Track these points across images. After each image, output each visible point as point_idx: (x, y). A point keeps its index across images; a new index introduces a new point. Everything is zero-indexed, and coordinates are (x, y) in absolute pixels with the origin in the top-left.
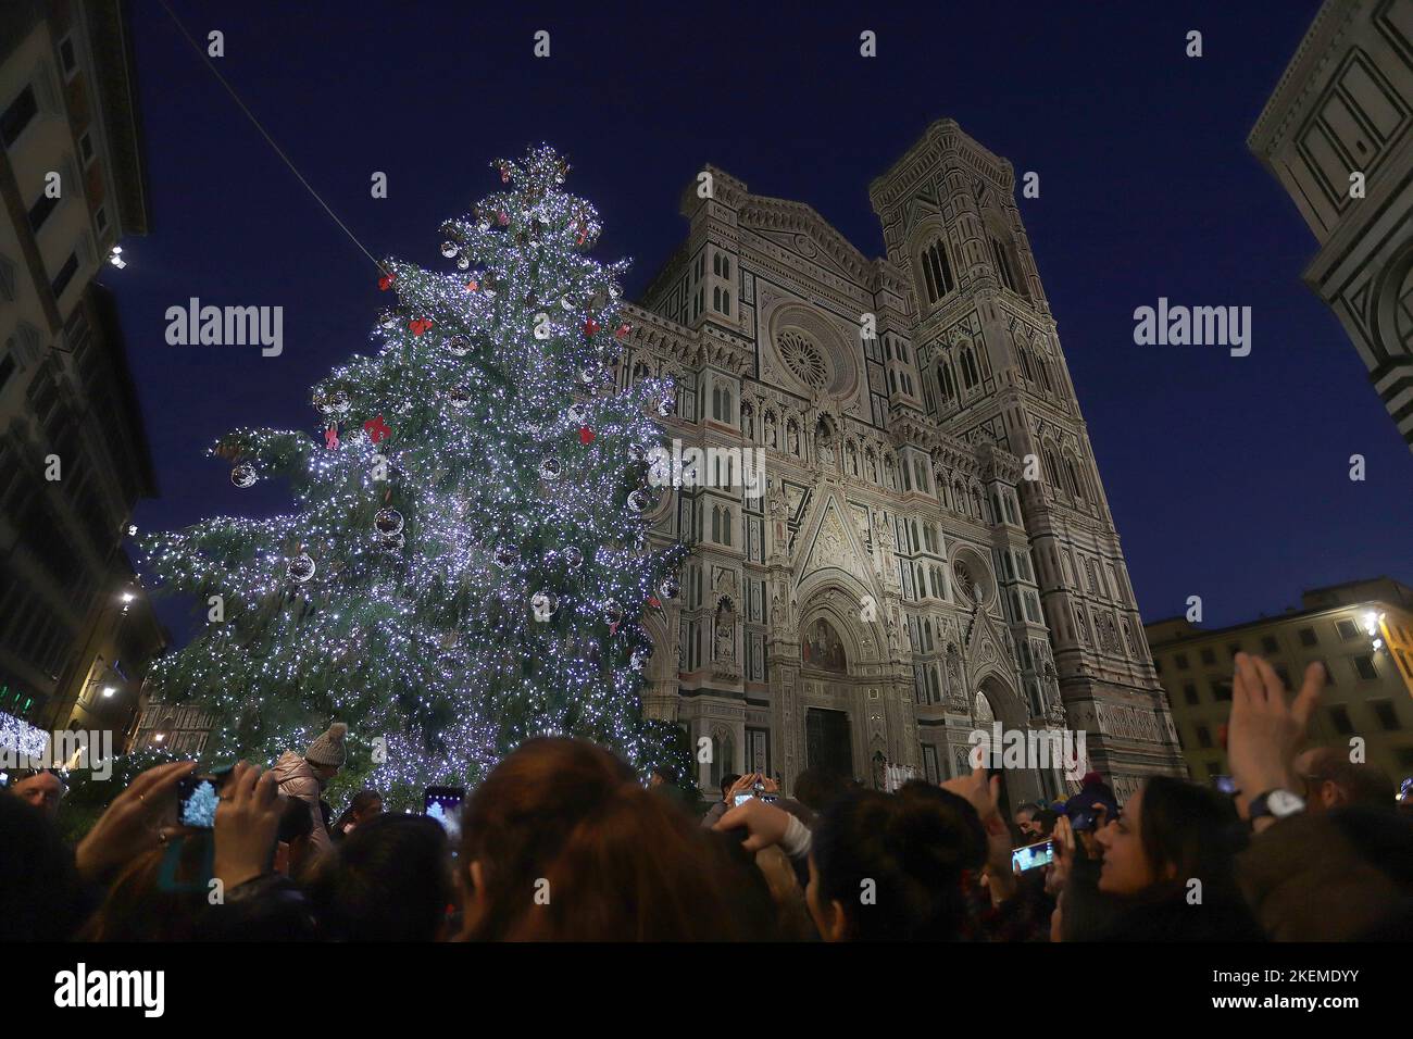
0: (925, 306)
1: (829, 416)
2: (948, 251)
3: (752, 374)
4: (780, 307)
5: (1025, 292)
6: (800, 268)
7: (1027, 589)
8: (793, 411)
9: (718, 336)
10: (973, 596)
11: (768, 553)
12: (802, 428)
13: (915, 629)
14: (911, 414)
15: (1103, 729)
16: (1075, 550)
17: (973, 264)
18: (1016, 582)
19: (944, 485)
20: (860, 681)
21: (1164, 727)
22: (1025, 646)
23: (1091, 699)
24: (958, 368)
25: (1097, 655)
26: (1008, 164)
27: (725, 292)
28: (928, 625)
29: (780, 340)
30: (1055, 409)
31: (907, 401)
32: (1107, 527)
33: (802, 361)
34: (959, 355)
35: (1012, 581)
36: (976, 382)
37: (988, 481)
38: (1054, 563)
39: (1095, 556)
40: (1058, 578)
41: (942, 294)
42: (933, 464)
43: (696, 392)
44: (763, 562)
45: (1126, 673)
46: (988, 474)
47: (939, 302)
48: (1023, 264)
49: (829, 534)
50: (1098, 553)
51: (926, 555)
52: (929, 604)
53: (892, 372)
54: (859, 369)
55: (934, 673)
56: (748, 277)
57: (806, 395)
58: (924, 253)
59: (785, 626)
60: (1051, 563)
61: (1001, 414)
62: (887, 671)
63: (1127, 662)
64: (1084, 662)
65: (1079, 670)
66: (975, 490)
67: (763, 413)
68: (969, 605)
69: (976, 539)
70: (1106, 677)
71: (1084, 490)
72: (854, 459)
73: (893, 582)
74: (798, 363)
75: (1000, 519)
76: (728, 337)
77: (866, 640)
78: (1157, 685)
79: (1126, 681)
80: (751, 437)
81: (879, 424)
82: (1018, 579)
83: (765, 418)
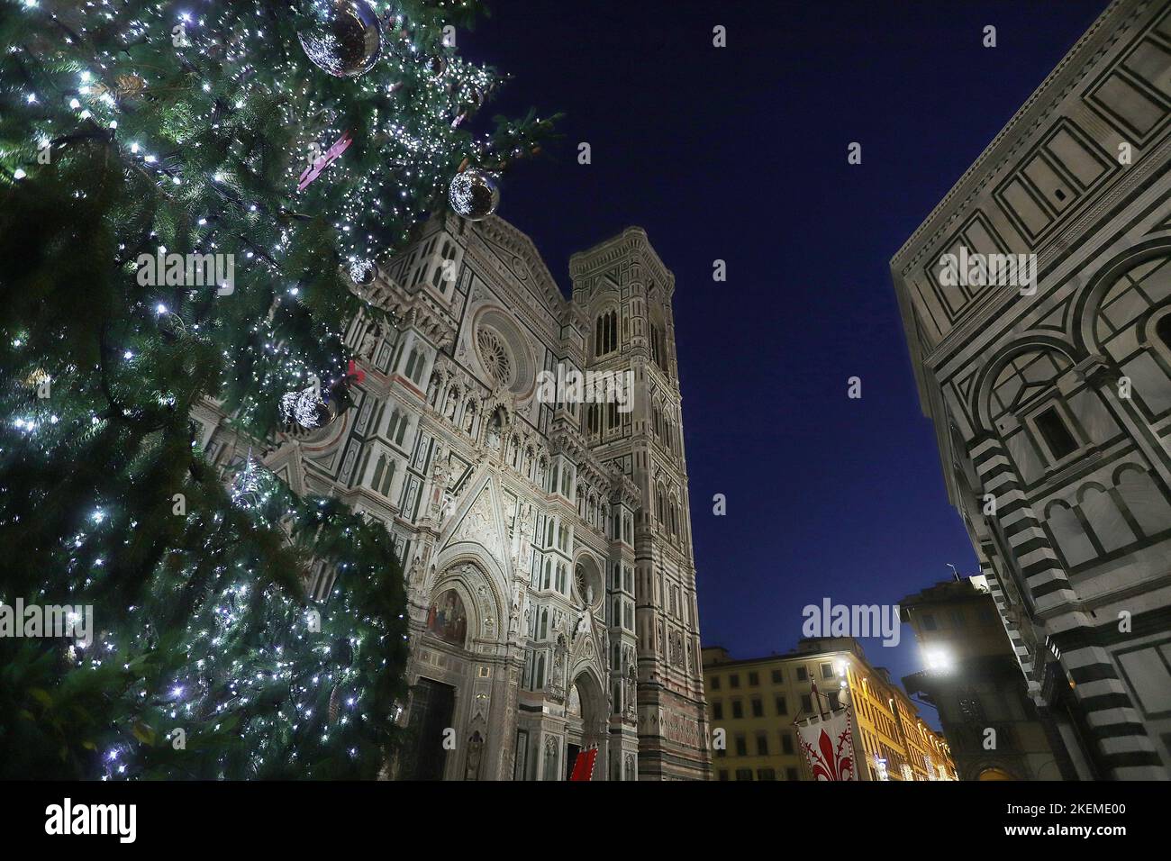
0: (591, 356)
1: (504, 409)
2: (619, 321)
3: (448, 351)
4: (487, 306)
5: (665, 369)
6: (511, 283)
7: (627, 599)
8: (477, 394)
9: (430, 305)
10: (585, 597)
11: (421, 514)
12: (479, 411)
13: (534, 617)
14: (570, 430)
15: (662, 733)
16: (665, 576)
17: (633, 335)
18: (620, 592)
19: (581, 496)
20: (475, 658)
21: (703, 736)
22: (617, 649)
23: (657, 704)
24: (606, 411)
25: (666, 667)
26: (672, 276)
27: (446, 275)
28: (545, 615)
29: (479, 333)
30: (669, 462)
31: (569, 417)
32: (689, 563)
33: (491, 358)
35: (618, 590)
36: (617, 424)
37: (614, 503)
38: (649, 583)
39: (678, 584)
40: (650, 595)
41: (606, 352)
42: (577, 476)
43: (394, 348)
44: (414, 521)
45: (684, 685)
46: (616, 496)
47: (603, 357)
48: (668, 349)
49: (480, 511)
50: (680, 582)
51: (556, 552)
52: (551, 595)
55: (542, 660)
56: (468, 271)
57: (490, 386)
58: (600, 318)
59: (419, 588)
60: (646, 582)
61: (631, 454)
62: (502, 652)
63: (686, 676)
64: (657, 671)
65: (652, 677)
66: (603, 506)
67: (449, 387)
68: (581, 605)
69: (597, 549)
70: (670, 688)
71: (678, 530)
72: (516, 452)
73: (524, 569)
74: (489, 359)
75: (618, 536)
76: (437, 310)
77: (489, 618)
78: (703, 698)
79: (682, 692)
80: (433, 404)
81: (543, 430)
82: (623, 589)
83: (450, 392)
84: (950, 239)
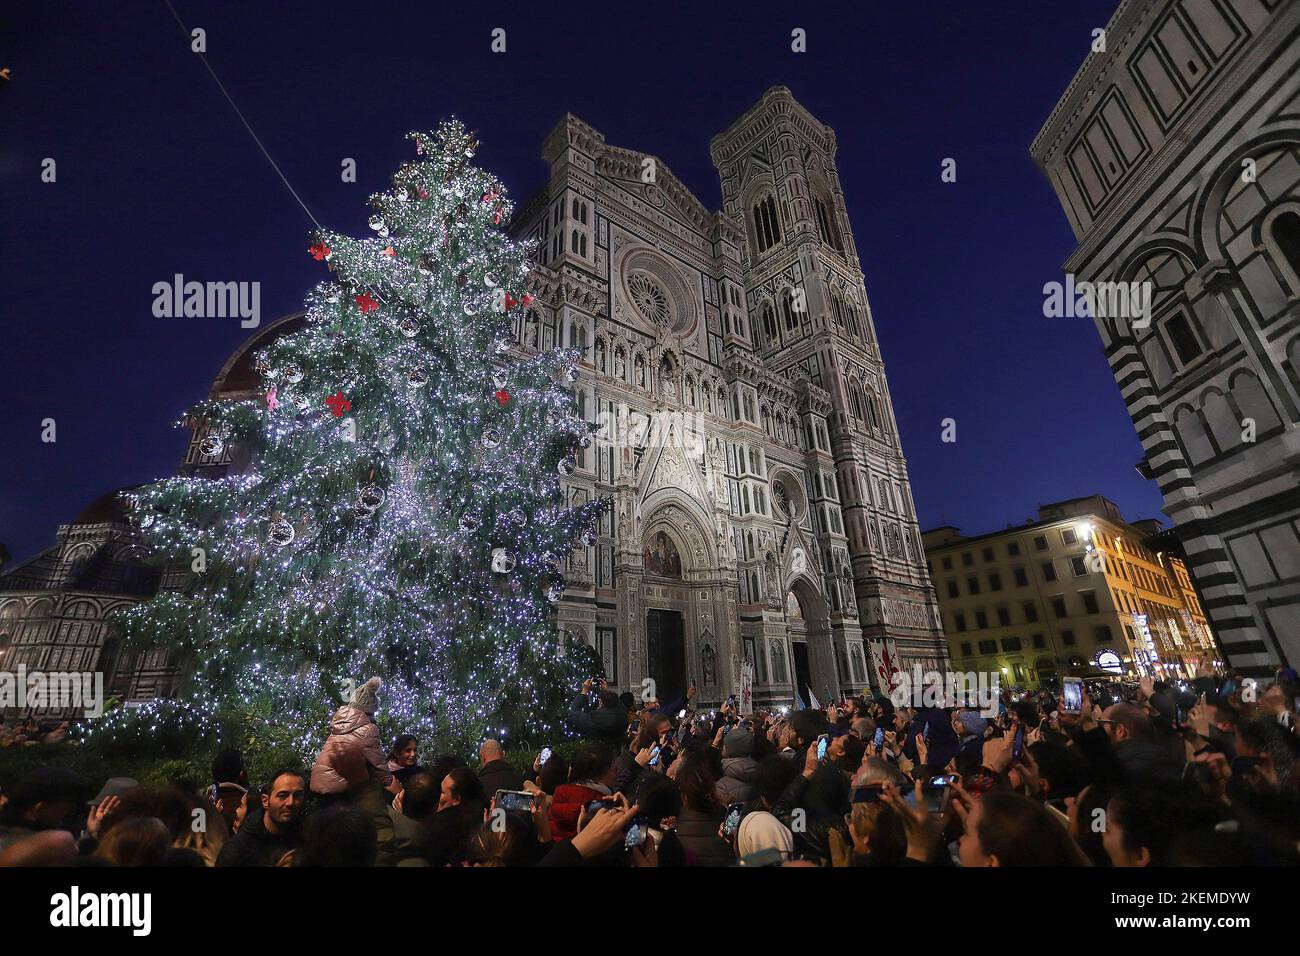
0: (755, 254)
1: (672, 352)
2: (777, 206)
3: (604, 313)
4: (631, 251)
5: (840, 247)
6: (649, 216)
7: (832, 506)
8: (641, 347)
9: (575, 276)
10: (788, 511)
11: (617, 474)
12: (648, 362)
13: (740, 540)
14: (742, 353)
15: (886, 620)
16: (871, 472)
17: (797, 221)
18: (823, 500)
19: (767, 415)
20: (693, 586)
21: (932, 617)
22: (829, 553)
23: (879, 596)
24: (781, 311)
25: (884, 560)
26: (831, 132)
27: (583, 236)
28: (750, 537)
29: (629, 281)
30: (860, 352)
31: (739, 341)
32: (897, 453)
33: (648, 302)
34: (782, 300)
35: (820, 498)
36: (796, 325)
37: (803, 413)
38: (854, 483)
39: (886, 478)
40: (857, 496)
41: (770, 245)
42: (759, 397)
43: (554, 328)
44: (612, 482)
45: (906, 574)
46: (804, 405)
47: (768, 252)
48: (839, 223)
49: (670, 457)
50: (889, 475)
51: (750, 477)
52: (752, 519)
53: (727, 315)
54: (699, 311)
55: (755, 577)
56: (603, 222)
57: (652, 333)
58: (756, 208)
59: (630, 538)
60: (851, 482)
61: (816, 354)
62: (716, 576)
63: (907, 565)
64: (874, 565)
65: (870, 573)
66: (792, 420)
67: (614, 348)
68: (785, 520)
69: (792, 463)
70: (891, 578)
71: (880, 422)
72: (692, 390)
73: (722, 501)
74: (646, 304)
75: (812, 446)
76: (584, 279)
77: (699, 549)
78: (929, 583)
79: (904, 580)
80: (603, 370)
81: (713, 361)
82: (825, 497)
83: (616, 353)
84: (1088, 121)
